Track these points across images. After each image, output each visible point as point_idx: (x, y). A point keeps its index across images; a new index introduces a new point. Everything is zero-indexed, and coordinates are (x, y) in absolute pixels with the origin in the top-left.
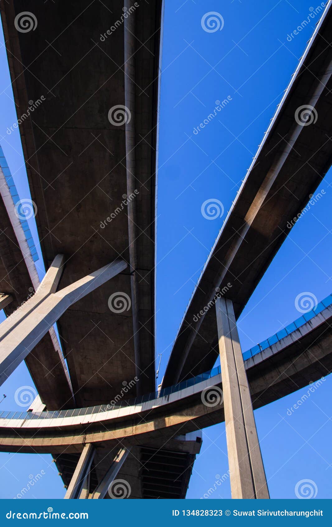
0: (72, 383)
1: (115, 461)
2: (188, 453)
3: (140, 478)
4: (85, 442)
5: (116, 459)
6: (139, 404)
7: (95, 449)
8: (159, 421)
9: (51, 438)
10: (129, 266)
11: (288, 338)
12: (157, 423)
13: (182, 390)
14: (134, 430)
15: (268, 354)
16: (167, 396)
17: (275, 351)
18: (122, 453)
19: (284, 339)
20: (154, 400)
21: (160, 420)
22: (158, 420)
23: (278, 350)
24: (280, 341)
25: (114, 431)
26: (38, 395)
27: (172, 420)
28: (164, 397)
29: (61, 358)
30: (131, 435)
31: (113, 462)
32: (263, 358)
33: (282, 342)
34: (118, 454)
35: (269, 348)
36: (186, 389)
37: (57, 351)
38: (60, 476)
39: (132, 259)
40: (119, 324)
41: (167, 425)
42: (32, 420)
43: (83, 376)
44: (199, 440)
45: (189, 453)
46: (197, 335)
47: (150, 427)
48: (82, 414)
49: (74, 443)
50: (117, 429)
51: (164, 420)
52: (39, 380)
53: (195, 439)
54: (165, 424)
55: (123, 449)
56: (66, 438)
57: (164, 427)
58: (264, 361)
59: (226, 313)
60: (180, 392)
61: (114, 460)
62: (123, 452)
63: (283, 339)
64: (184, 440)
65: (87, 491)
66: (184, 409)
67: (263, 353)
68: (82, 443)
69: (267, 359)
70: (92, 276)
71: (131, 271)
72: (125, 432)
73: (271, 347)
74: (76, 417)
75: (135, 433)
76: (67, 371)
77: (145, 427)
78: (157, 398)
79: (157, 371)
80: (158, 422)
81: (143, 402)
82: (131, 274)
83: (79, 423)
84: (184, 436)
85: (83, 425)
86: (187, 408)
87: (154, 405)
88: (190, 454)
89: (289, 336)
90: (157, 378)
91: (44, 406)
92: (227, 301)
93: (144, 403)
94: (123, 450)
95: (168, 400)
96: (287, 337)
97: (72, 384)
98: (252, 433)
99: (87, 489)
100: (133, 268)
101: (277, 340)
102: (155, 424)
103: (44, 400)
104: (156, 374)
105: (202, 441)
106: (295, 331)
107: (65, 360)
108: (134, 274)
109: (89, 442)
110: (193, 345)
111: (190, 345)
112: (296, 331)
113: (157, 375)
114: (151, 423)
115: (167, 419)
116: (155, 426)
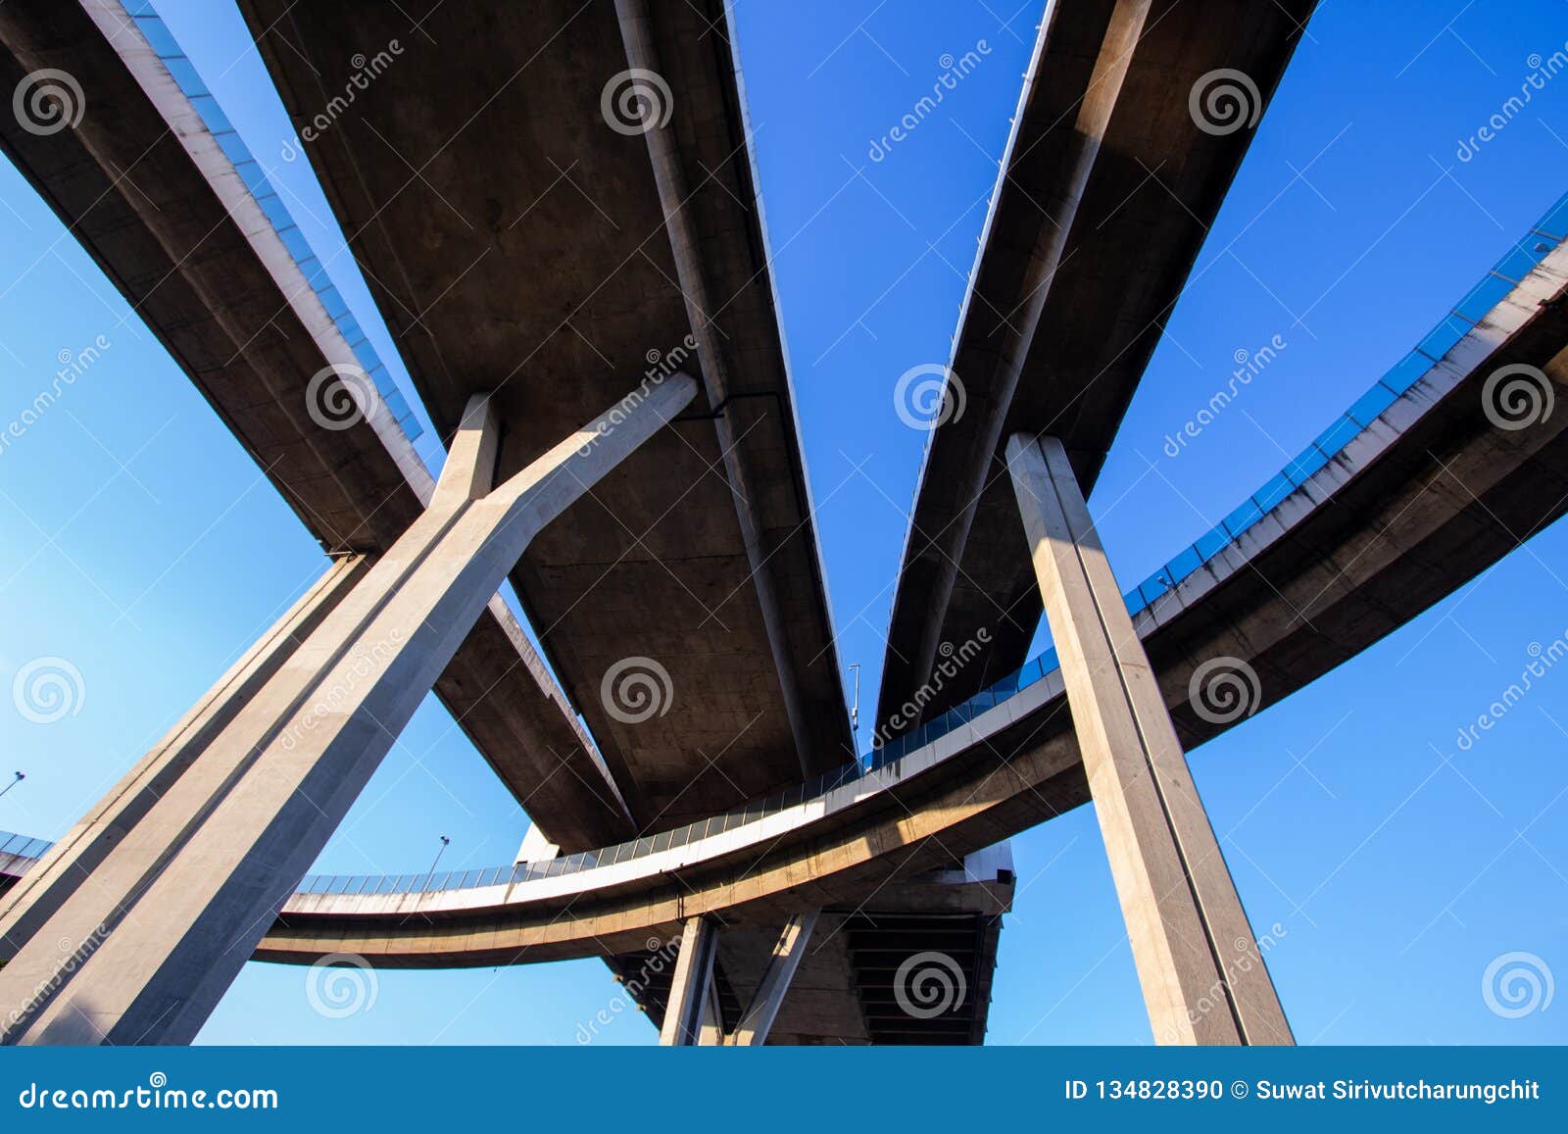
0: (614, 778)
1: (777, 955)
2: (978, 913)
3: (855, 992)
4: (685, 915)
5: (779, 951)
6: (817, 799)
7: (716, 929)
8: (880, 834)
9: (591, 919)
10: (701, 386)
11: (1265, 522)
12: (875, 840)
13: (936, 741)
14: (814, 867)
15: (1200, 587)
16: (894, 764)
17: (1223, 573)
18: (793, 933)
19: (1253, 532)
20: (857, 781)
21: (883, 830)
22: (878, 832)
23: (1233, 569)
24: (1237, 540)
25: (756, 878)
26: (533, 824)
27: (920, 826)
28: (884, 769)
29: (567, 715)
30: (808, 880)
31: (771, 958)
32: (1184, 601)
33: (1245, 540)
34: (782, 936)
35: (1203, 569)
36: (946, 735)
37: (551, 695)
38: (643, 1013)
39: (708, 366)
40: (711, 584)
41: (907, 840)
42: (530, 882)
43: (640, 753)
44: (1006, 877)
45: (981, 913)
46: (959, 575)
47: (857, 851)
48: (661, 847)
49: (654, 923)
50: (765, 872)
51: (897, 829)
52: (521, 782)
53: (994, 876)
54: (900, 838)
55: (792, 924)
56: (629, 913)
57: (898, 845)
58: (1187, 611)
59: (1047, 474)
60: (929, 746)
61: (775, 952)
62: (795, 931)
63: (1248, 531)
64: (961, 882)
65: (718, 1031)
66: (950, 792)
67: (1184, 588)
68: (677, 920)
69: (1199, 604)
70: (589, 431)
71: (713, 405)
72: (790, 875)
73: (1207, 566)
74: (645, 858)
75: (816, 874)
76: (592, 749)
77: (844, 856)
78: (863, 776)
79: (854, 710)
80: (878, 836)
81: (825, 791)
82: (716, 414)
83: (658, 872)
84: (961, 872)
85: (669, 874)
86: (959, 787)
87: (860, 793)
88: (985, 917)
89: (1271, 516)
90: (856, 728)
91: (556, 848)
92: (1044, 443)
93: (830, 794)
94: (794, 927)
95: (898, 774)
96: (1261, 521)
97: (615, 781)
98: (1179, 785)
99: (716, 1025)
100: (716, 392)
101: (1227, 540)
102: (870, 844)
103: (551, 835)
104: (850, 718)
105: (1015, 878)
106: (1288, 498)
107: (580, 718)
108: (725, 411)
109: (695, 913)
110: (951, 609)
111: (943, 611)
112: (1293, 497)
113: (853, 722)
114: (858, 841)
115: (902, 825)
116: (872, 847)
